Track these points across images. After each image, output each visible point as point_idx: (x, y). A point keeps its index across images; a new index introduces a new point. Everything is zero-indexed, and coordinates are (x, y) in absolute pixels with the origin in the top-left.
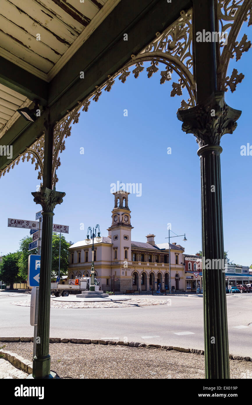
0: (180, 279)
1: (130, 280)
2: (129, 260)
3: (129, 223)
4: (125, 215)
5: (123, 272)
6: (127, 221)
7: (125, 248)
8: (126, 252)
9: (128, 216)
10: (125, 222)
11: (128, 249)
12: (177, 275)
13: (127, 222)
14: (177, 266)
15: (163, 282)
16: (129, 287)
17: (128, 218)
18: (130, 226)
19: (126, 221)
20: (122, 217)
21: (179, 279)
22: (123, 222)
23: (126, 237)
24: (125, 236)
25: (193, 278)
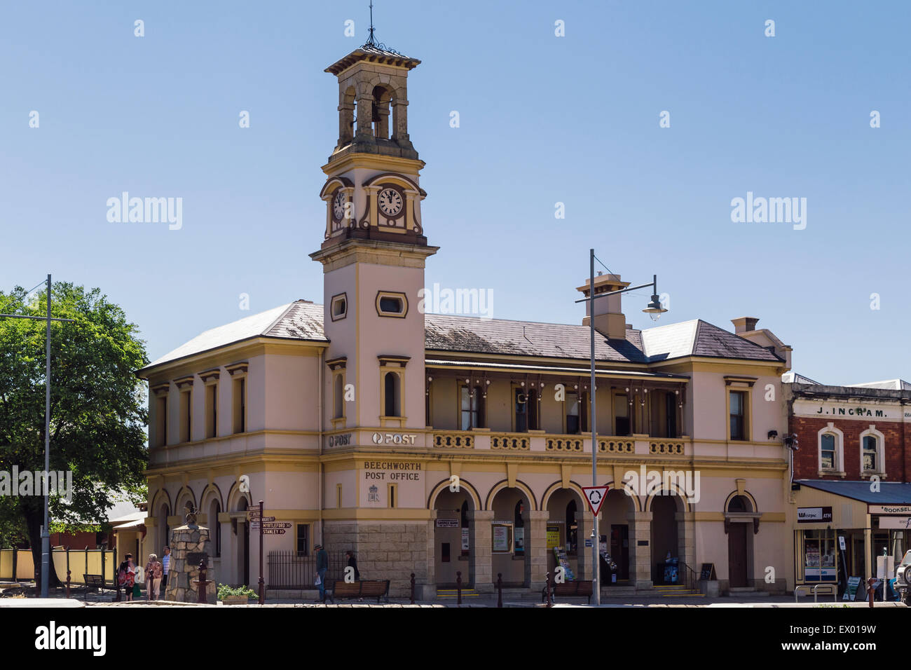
0: (762, 527)
1: (418, 531)
2: (409, 424)
3: (411, 225)
4: (385, 186)
5: (373, 489)
6: (398, 216)
7: (383, 364)
8: (391, 383)
9: (401, 190)
10: (383, 221)
11: (403, 365)
12: (739, 503)
13: (400, 222)
14: (739, 451)
15: (642, 543)
16: (409, 565)
17: (404, 196)
18: (416, 242)
19: (389, 218)
20: (368, 198)
21: (756, 523)
22: (374, 223)
23: (391, 305)
24: (382, 295)
25: (830, 520)
